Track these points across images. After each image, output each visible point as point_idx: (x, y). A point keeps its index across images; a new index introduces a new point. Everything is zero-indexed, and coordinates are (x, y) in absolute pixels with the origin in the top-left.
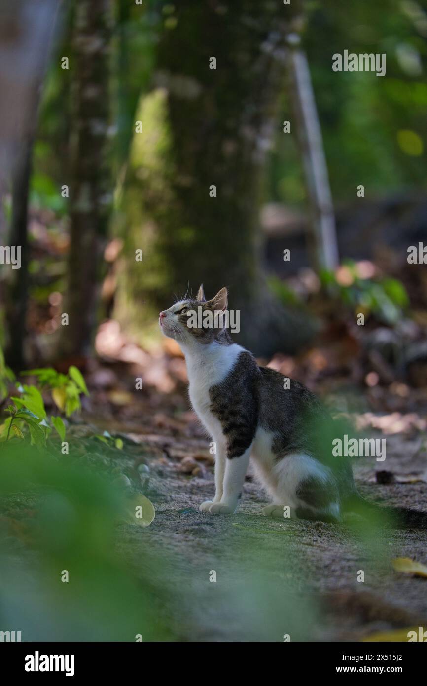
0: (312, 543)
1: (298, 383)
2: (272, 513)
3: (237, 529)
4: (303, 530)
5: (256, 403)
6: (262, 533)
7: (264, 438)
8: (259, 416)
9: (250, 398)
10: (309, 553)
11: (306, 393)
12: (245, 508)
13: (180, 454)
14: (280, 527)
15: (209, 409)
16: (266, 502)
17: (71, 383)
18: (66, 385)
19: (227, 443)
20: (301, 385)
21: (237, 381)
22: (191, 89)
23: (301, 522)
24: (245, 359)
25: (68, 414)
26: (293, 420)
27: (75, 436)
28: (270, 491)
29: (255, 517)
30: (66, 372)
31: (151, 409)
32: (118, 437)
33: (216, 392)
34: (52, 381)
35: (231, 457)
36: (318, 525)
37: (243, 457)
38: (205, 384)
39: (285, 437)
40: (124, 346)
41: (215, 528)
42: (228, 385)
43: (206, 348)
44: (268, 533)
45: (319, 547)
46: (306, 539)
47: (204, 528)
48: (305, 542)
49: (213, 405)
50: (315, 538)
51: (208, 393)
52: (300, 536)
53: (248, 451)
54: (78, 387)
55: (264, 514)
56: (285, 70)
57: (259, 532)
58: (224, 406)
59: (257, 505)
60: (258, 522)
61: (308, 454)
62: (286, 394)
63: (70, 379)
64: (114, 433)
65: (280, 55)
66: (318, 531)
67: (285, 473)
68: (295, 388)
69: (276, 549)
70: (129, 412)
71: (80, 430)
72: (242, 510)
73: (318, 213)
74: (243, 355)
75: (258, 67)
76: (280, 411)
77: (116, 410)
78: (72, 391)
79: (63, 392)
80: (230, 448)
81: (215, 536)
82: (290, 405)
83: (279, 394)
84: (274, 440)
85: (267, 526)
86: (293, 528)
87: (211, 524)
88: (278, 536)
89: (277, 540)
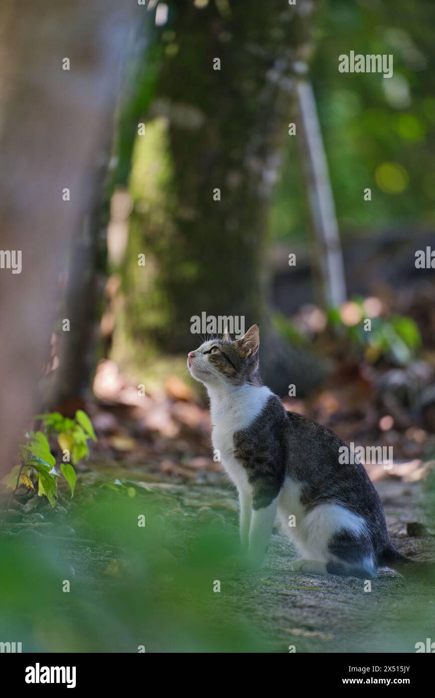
0: (348, 601)
1: (328, 430)
2: (301, 568)
3: (266, 585)
4: (336, 587)
5: (283, 451)
6: (293, 590)
7: (292, 488)
8: (287, 465)
9: (277, 446)
10: (347, 612)
11: (336, 440)
12: (271, 562)
13: (195, 502)
14: (311, 583)
15: (233, 455)
16: (292, 556)
17: (78, 428)
18: (73, 430)
19: (253, 493)
20: (331, 432)
21: (264, 426)
22: (193, 118)
23: (332, 578)
24: (274, 404)
25: (75, 461)
26: (322, 470)
27: (83, 484)
28: (299, 545)
29: (283, 572)
30: (72, 417)
31: (156, 456)
32: (129, 485)
33: (241, 437)
34: (58, 426)
35: (256, 507)
36: (352, 581)
37: (270, 507)
38: (230, 429)
39: (314, 487)
40: (123, 388)
41: (242, 584)
42: (254, 430)
43: (236, 390)
44: (299, 590)
45: (356, 605)
46: (341, 597)
47: (230, 583)
48: (341, 600)
49: (237, 451)
50: (350, 595)
51: (232, 438)
52: (333, 593)
53: (276, 501)
54: (86, 433)
55: (292, 569)
56: (292, 99)
57: (290, 589)
58: (249, 453)
59: (284, 560)
60: (287, 578)
61: (339, 505)
62: (316, 442)
63: (77, 423)
64: (124, 481)
65: (286, 83)
66: (352, 588)
67: (316, 527)
68: (325, 435)
69: (310, 607)
70: (132, 458)
71: (88, 479)
72: (267, 565)
73: (325, 248)
74: (272, 399)
75: (264, 96)
76: (309, 460)
77: (119, 455)
78: (80, 436)
79: (70, 438)
80: (255, 498)
81: (243, 593)
82: (319, 454)
83: (309, 442)
84: (302, 490)
85: (298, 582)
86: (326, 584)
87: (238, 580)
88: (310, 593)
89: (310, 597)
